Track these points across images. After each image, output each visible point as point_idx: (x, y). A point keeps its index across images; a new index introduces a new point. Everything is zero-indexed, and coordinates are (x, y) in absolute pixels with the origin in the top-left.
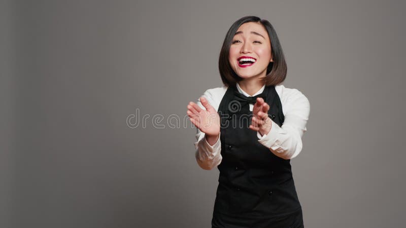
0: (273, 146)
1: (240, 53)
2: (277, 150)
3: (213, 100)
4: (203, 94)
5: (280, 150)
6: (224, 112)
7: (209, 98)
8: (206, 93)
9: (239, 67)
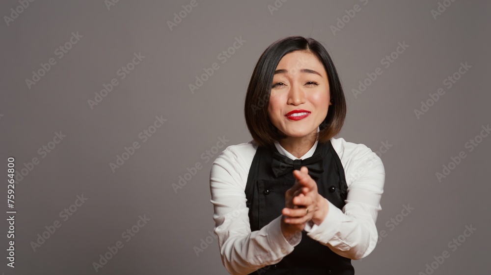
0: (332, 239)
1: (288, 104)
2: (338, 246)
3: (238, 163)
4: (222, 154)
5: (344, 247)
6: (257, 182)
7: (233, 160)
8: (227, 152)
9: (287, 120)
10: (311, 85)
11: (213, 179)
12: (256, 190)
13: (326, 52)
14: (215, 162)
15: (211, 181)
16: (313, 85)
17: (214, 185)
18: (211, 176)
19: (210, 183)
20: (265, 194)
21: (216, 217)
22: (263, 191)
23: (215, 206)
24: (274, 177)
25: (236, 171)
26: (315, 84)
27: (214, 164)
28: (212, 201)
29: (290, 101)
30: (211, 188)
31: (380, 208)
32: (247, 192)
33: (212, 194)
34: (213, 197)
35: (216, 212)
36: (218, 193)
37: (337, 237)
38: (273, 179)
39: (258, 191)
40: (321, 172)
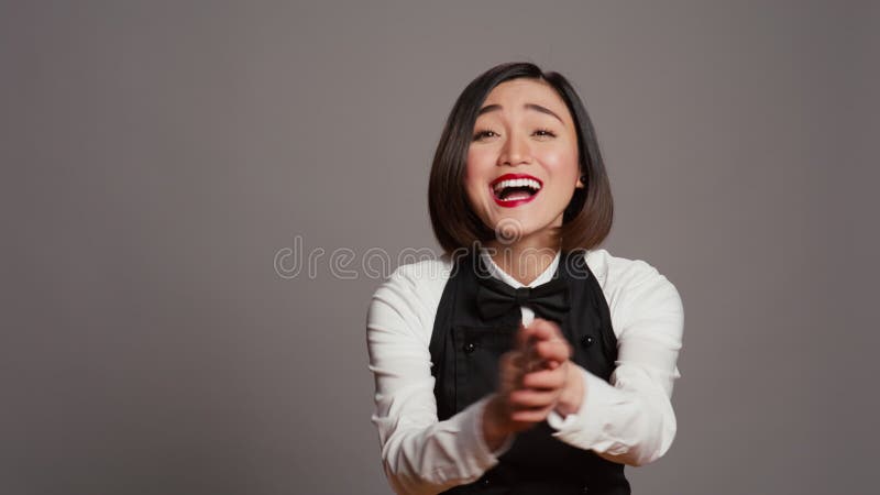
0: (596, 441)
1: (499, 165)
2: (609, 449)
3: (417, 296)
4: (388, 281)
5: (618, 448)
6: (452, 331)
7: (406, 290)
8: (396, 277)
9: (497, 207)
10: (542, 137)
11: (372, 326)
12: (450, 343)
14: (377, 296)
15: (369, 330)
16: (547, 137)
17: (374, 337)
18: (368, 322)
19: (368, 335)
20: (467, 351)
21: (379, 397)
22: (462, 345)
23: (378, 375)
24: (483, 319)
25: (414, 312)
26: (550, 134)
27: (375, 299)
28: (371, 368)
29: (504, 158)
30: (369, 343)
31: (677, 374)
32: (432, 348)
33: (371, 353)
34: (373, 361)
35: (378, 389)
36: (381, 352)
37: (605, 435)
38: (481, 325)
39: (454, 344)
40: (566, 310)
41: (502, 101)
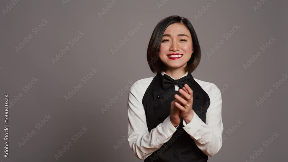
2: (199, 140)
5: (202, 141)
9: (170, 59)
10: (183, 42)
13: (191, 24)
16: (184, 41)
26: (185, 41)
29: (171, 49)
41: (171, 34)
